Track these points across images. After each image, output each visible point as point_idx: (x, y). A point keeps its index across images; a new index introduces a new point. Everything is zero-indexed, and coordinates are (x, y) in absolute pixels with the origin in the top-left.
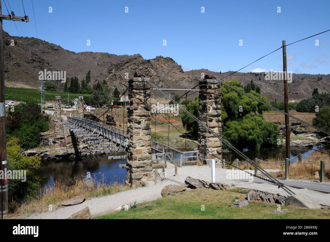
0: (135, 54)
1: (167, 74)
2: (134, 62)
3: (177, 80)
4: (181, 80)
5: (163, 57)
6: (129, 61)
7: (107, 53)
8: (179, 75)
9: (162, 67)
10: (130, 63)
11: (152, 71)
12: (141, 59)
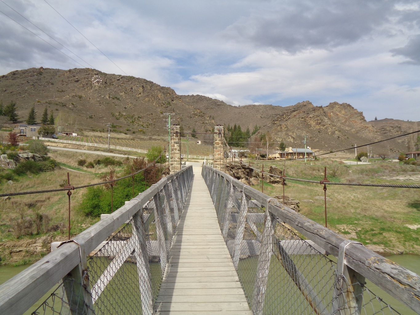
0: (304, 101)
1: (344, 123)
2: (303, 109)
3: (357, 130)
4: (362, 130)
5: (338, 103)
6: (296, 109)
7: (271, 105)
8: (358, 124)
9: (337, 115)
10: (298, 111)
11: (326, 120)
12: (311, 106)
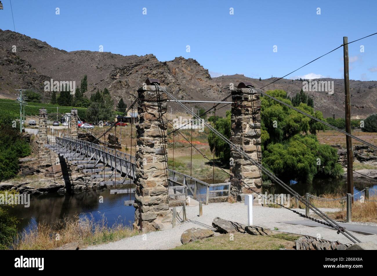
0: (147, 55)
1: (189, 81)
2: (146, 64)
3: (202, 89)
4: (207, 89)
6: (139, 64)
7: (110, 53)
8: (204, 83)
9: (183, 71)
10: (141, 66)
11: (170, 77)
12: (155, 60)
